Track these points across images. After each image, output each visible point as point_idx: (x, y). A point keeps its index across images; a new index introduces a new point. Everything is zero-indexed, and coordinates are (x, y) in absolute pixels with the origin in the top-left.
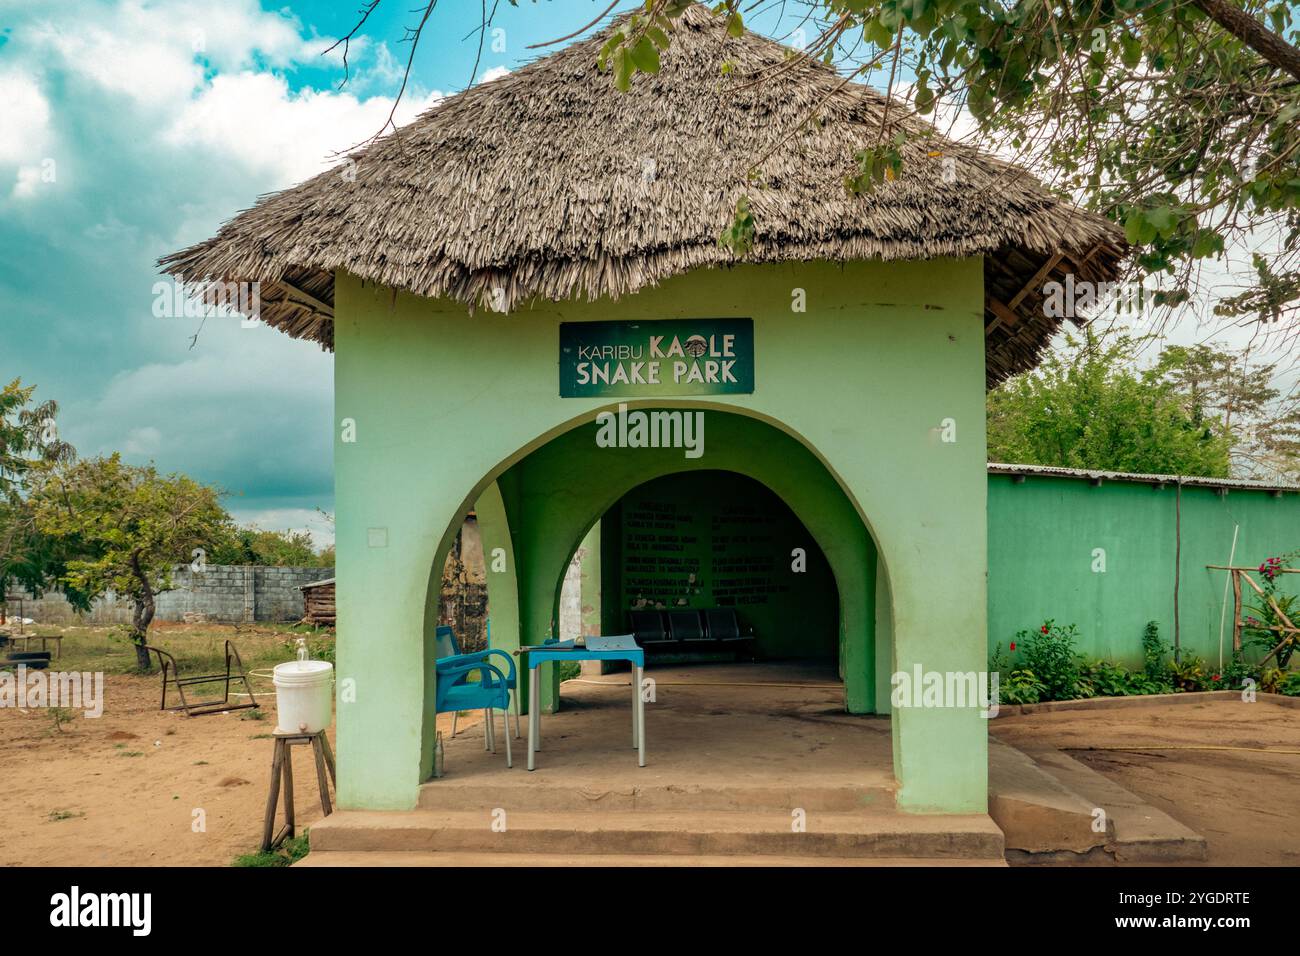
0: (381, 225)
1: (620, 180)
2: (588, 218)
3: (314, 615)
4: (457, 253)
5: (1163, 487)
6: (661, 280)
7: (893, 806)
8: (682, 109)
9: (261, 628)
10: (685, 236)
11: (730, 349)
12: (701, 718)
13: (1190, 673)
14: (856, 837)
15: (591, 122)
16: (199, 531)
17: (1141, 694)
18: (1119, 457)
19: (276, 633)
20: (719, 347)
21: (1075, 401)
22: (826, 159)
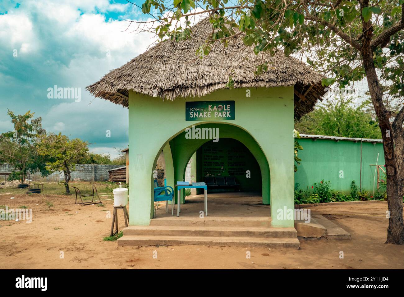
0: (141, 78)
1: (201, 66)
2: (193, 76)
3: (112, 179)
4: (160, 86)
5: (357, 142)
6: (211, 92)
7: (270, 225)
8: (217, 47)
9: (97, 182)
10: (217, 81)
11: (229, 109)
12: (223, 205)
13: (364, 195)
14: (260, 232)
15: (193, 50)
16: (83, 154)
17: (349, 201)
18: (349, 132)
19: (101, 184)
20: (226, 108)
21: (336, 116)
22: (253, 60)
